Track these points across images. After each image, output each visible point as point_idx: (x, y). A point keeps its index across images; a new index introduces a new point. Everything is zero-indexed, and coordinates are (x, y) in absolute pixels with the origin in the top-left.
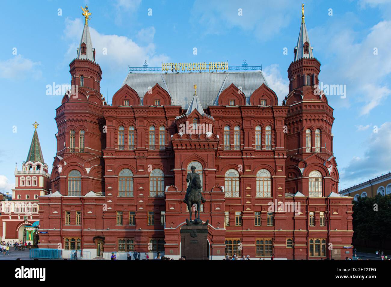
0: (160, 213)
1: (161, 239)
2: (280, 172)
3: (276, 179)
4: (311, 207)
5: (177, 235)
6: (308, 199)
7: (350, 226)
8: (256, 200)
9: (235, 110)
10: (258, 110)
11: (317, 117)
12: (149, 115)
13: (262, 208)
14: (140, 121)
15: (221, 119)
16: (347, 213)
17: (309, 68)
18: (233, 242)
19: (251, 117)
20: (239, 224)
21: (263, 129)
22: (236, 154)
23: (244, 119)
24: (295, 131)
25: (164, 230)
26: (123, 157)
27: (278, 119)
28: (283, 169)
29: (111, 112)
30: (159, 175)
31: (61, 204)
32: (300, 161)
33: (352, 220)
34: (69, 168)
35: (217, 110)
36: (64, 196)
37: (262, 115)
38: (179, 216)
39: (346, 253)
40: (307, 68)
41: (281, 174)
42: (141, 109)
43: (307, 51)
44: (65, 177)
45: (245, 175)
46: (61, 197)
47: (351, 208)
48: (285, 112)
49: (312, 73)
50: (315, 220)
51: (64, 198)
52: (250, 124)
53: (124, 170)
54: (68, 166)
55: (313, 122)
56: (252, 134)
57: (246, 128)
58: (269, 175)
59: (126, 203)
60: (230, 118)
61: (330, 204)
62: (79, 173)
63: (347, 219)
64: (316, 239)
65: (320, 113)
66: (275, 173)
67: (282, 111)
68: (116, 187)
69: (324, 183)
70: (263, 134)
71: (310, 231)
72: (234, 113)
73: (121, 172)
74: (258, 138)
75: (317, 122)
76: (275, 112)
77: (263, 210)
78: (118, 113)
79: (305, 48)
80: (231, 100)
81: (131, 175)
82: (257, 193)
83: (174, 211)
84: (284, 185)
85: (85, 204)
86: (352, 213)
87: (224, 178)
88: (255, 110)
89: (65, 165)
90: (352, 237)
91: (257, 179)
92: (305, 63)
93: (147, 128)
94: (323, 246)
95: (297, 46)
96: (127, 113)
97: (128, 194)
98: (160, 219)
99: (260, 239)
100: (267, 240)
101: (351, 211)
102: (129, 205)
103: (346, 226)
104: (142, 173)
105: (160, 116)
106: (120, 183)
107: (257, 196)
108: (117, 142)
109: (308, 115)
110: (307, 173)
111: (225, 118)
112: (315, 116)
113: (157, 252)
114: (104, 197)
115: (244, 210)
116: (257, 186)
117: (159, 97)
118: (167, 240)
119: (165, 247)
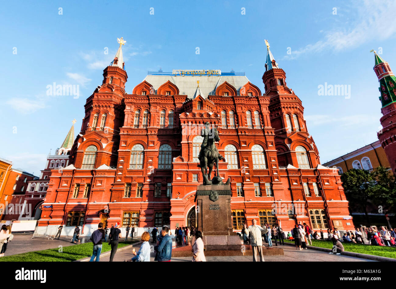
0: (167, 184)
1: (167, 212)
2: (271, 147)
3: (269, 152)
4: (304, 178)
5: (183, 206)
6: (299, 170)
7: (343, 196)
8: (254, 171)
9: (229, 99)
10: (247, 99)
11: (292, 106)
12: (161, 102)
13: (260, 179)
14: (154, 106)
15: (218, 105)
16: (336, 183)
17: (278, 75)
18: (236, 214)
19: (242, 104)
20: (240, 195)
21: (252, 113)
22: (233, 133)
23: (236, 105)
24: (276, 116)
25: (170, 201)
26: (137, 134)
27: (263, 106)
28: (273, 144)
29: (131, 99)
30: (167, 150)
31: (73, 177)
32: (285, 139)
33: (343, 190)
34: (87, 144)
35: (215, 99)
36: (77, 169)
37: (250, 103)
38: (185, 186)
39: (347, 225)
40: (277, 75)
41: (272, 149)
42: (155, 98)
43: (274, 65)
44: (83, 151)
45: (242, 149)
46: (74, 170)
47: (339, 178)
48: (268, 101)
49: (281, 78)
50: (310, 191)
51: (77, 171)
52: (242, 109)
53: (137, 145)
54: (87, 142)
55: (289, 109)
56: (244, 117)
57: (239, 112)
58: (262, 150)
59: (135, 175)
60: (225, 105)
61: (320, 175)
62: (95, 148)
63: (338, 189)
64: (315, 210)
65: (294, 103)
66: (267, 148)
67: (266, 100)
68: (127, 160)
69: (310, 156)
70: (252, 117)
71: (308, 201)
72: (228, 101)
73: (134, 146)
74: (249, 120)
75: (292, 109)
76: (260, 101)
77: (261, 181)
78: (137, 100)
79: (273, 64)
80: (225, 93)
81: (143, 150)
82: (254, 165)
83: (181, 181)
84: (276, 159)
85: (96, 176)
86: (342, 184)
87: (224, 151)
88: (244, 99)
89: (84, 140)
90: (348, 207)
91: (252, 153)
92: (275, 72)
93: (159, 112)
94: (324, 217)
95: (267, 63)
96: (144, 100)
97: (138, 166)
98: (166, 191)
99: (262, 211)
100: (269, 212)
101: (340, 182)
102: (138, 177)
103: (340, 197)
104: (152, 147)
105: (170, 102)
106: (132, 156)
107: (254, 168)
108: (132, 122)
109: (285, 104)
110: (293, 148)
111: (222, 104)
112: (290, 105)
113: (162, 226)
114: (115, 169)
115: (244, 181)
116: (253, 159)
117: (169, 90)
118: (173, 212)
119: (170, 220)
